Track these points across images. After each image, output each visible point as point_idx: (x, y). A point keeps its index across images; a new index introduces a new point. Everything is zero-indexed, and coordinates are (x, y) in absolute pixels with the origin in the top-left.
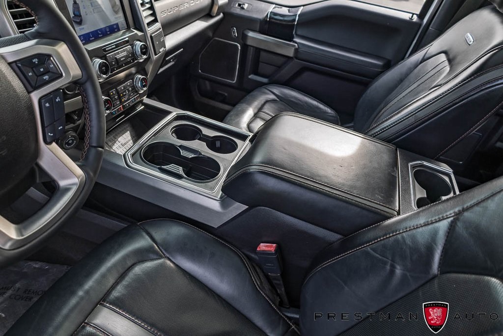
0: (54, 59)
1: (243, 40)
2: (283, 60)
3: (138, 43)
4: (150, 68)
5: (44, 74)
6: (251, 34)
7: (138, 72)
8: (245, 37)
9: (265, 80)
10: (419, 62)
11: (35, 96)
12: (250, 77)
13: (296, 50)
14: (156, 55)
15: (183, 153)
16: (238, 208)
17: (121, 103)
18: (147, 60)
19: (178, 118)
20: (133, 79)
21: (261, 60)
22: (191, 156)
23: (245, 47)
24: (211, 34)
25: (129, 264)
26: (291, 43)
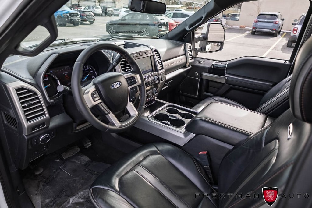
0: (136, 78)
1: (201, 77)
2: (221, 85)
3: (156, 76)
4: (159, 86)
5: (133, 82)
6: (204, 74)
7: (154, 87)
8: (201, 75)
9: (211, 95)
10: (288, 81)
11: (129, 88)
12: (204, 93)
13: (226, 80)
14: (162, 81)
15: (170, 117)
16: (192, 135)
17: (148, 98)
18: (159, 82)
19: (169, 106)
20: (153, 90)
21: (209, 86)
22: (173, 118)
23: (202, 80)
24: (186, 75)
25: (148, 154)
26: (224, 77)
